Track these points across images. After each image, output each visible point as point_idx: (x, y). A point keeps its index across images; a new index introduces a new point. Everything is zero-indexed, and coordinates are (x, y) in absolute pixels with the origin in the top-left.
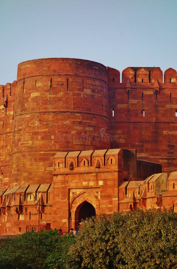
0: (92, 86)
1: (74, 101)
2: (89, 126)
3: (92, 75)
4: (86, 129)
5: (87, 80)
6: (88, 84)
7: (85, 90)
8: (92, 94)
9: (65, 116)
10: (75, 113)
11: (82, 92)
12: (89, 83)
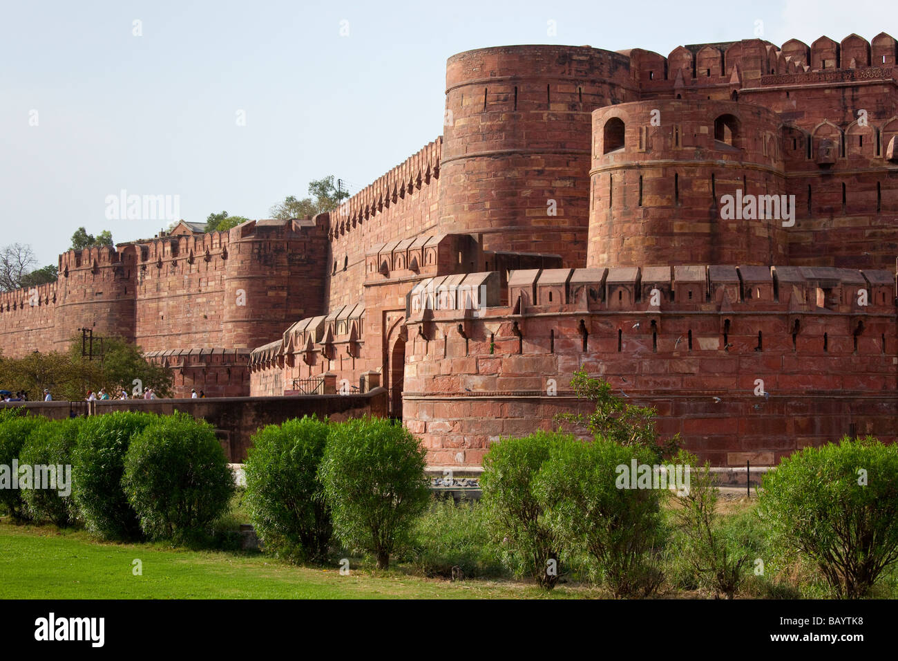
0: (569, 97)
1: (529, 131)
2: (562, 179)
3: (570, 74)
4: (553, 185)
5: (558, 86)
6: (560, 93)
7: (552, 106)
8: (571, 112)
9: (510, 160)
10: (529, 155)
11: (545, 111)
12: (562, 91)
